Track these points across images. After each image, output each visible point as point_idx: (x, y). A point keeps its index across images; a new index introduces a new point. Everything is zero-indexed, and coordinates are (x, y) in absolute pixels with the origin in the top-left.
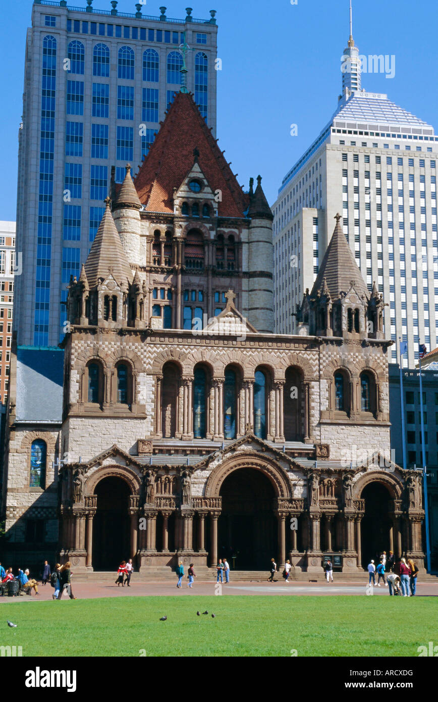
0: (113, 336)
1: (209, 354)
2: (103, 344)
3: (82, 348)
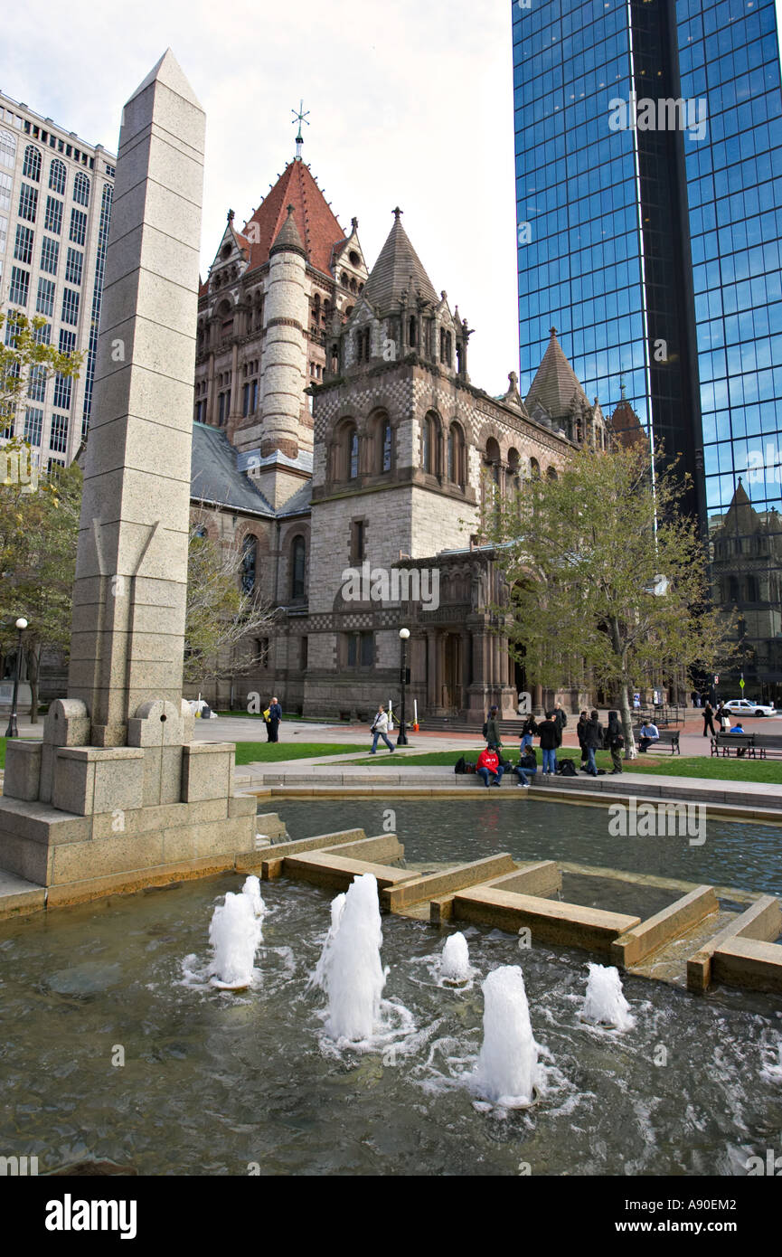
1: (516, 439)
2: (441, 393)
3: (423, 391)
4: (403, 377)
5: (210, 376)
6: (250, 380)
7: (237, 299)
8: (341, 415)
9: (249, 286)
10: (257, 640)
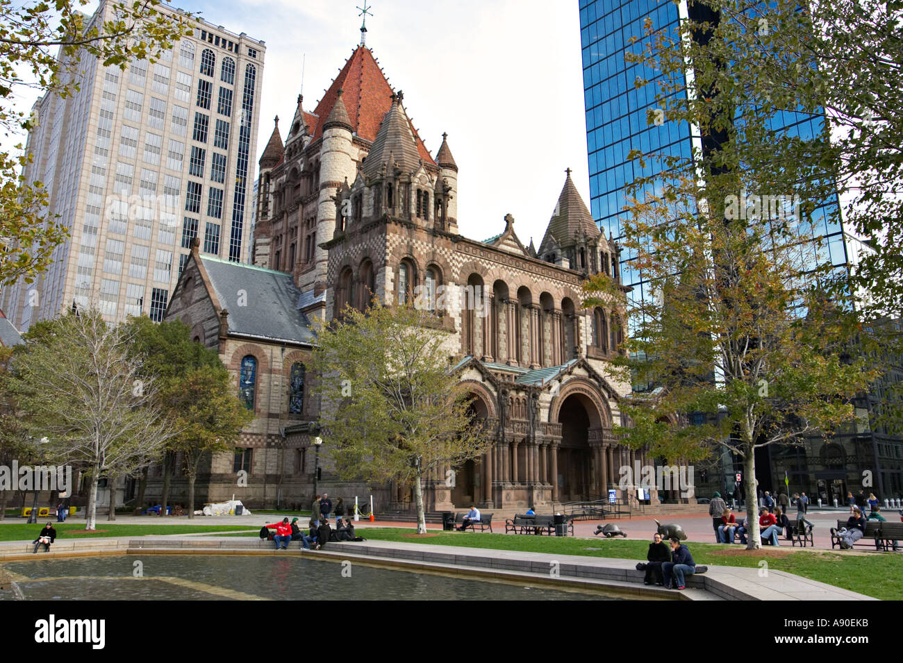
0: (424, 235)
1: (505, 272)
2: (417, 242)
3: (397, 243)
4: (381, 233)
5: (284, 231)
6: (310, 233)
7: (302, 166)
8: (343, 264)
9: (311, 156)
10: (298, 449)
